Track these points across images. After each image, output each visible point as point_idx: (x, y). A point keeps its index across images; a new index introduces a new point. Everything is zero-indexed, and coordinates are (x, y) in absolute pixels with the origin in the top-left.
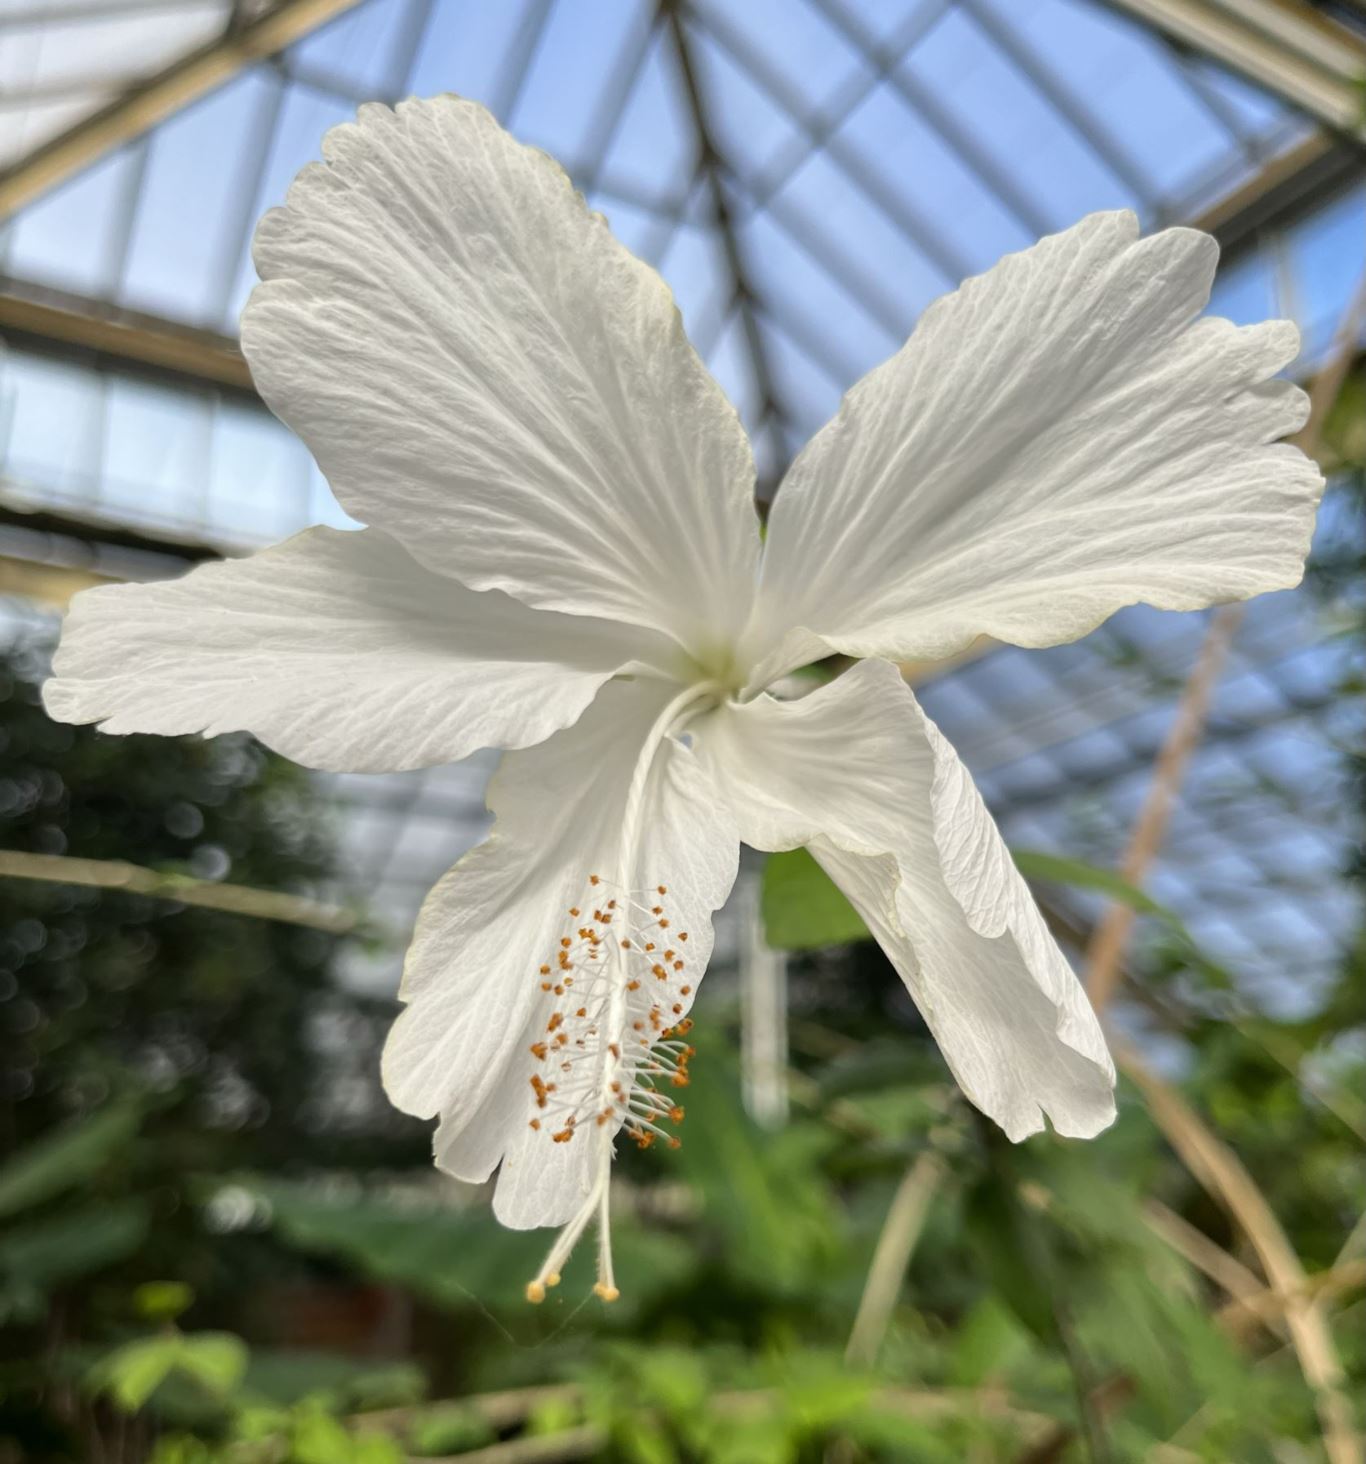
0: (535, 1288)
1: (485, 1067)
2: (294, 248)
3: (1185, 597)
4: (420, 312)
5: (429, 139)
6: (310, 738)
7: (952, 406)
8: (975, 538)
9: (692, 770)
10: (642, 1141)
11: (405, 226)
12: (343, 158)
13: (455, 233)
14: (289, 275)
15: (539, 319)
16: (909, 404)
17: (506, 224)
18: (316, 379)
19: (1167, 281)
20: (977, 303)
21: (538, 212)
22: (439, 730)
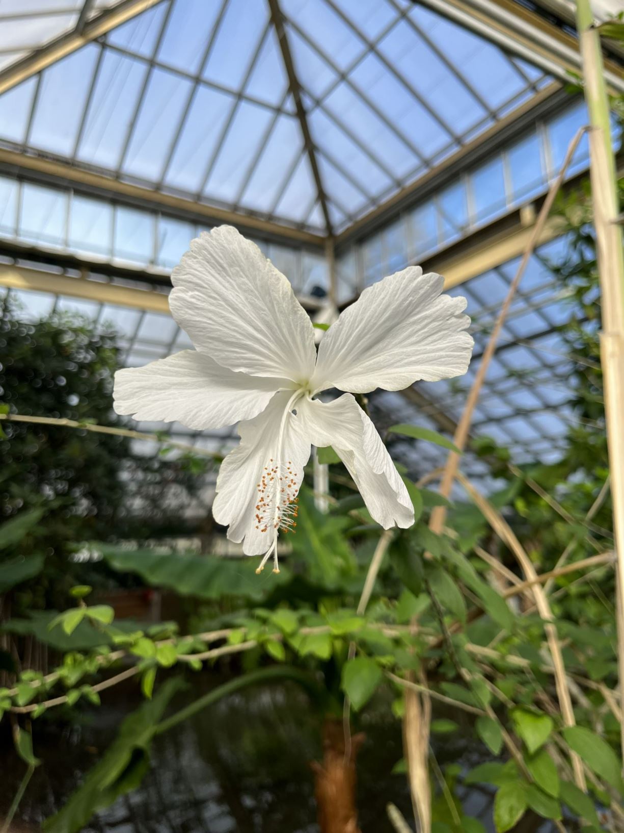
0: (258, 570)
1: (241, 510)
2: (183, 277)
3: (434, 377)
4: (219, 295)
5: (220, 241)
6: (193, 421)
7: (370, 321)
8: (377, 355)
9: (297, 423)
10: (285, 531)
11: (214, 268)
12: (196, 249)
13: (228, 268)
14: (182, 286)
15: (252, 291)
16: (358, 319)
17: (242, 264)
18: (190, 316)
19: (430, 287)
20: (377, 291)
21: (251, 260)
22: (227, 416)
